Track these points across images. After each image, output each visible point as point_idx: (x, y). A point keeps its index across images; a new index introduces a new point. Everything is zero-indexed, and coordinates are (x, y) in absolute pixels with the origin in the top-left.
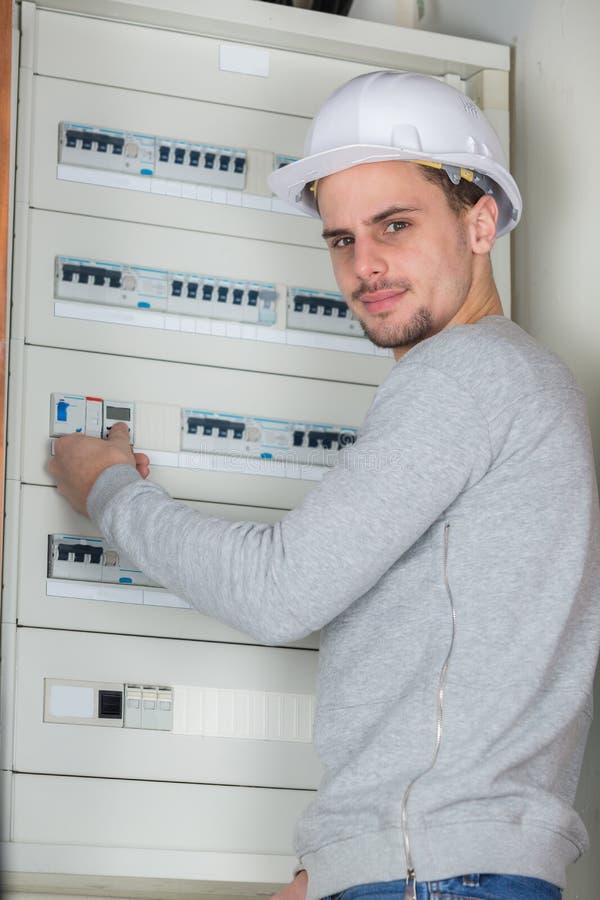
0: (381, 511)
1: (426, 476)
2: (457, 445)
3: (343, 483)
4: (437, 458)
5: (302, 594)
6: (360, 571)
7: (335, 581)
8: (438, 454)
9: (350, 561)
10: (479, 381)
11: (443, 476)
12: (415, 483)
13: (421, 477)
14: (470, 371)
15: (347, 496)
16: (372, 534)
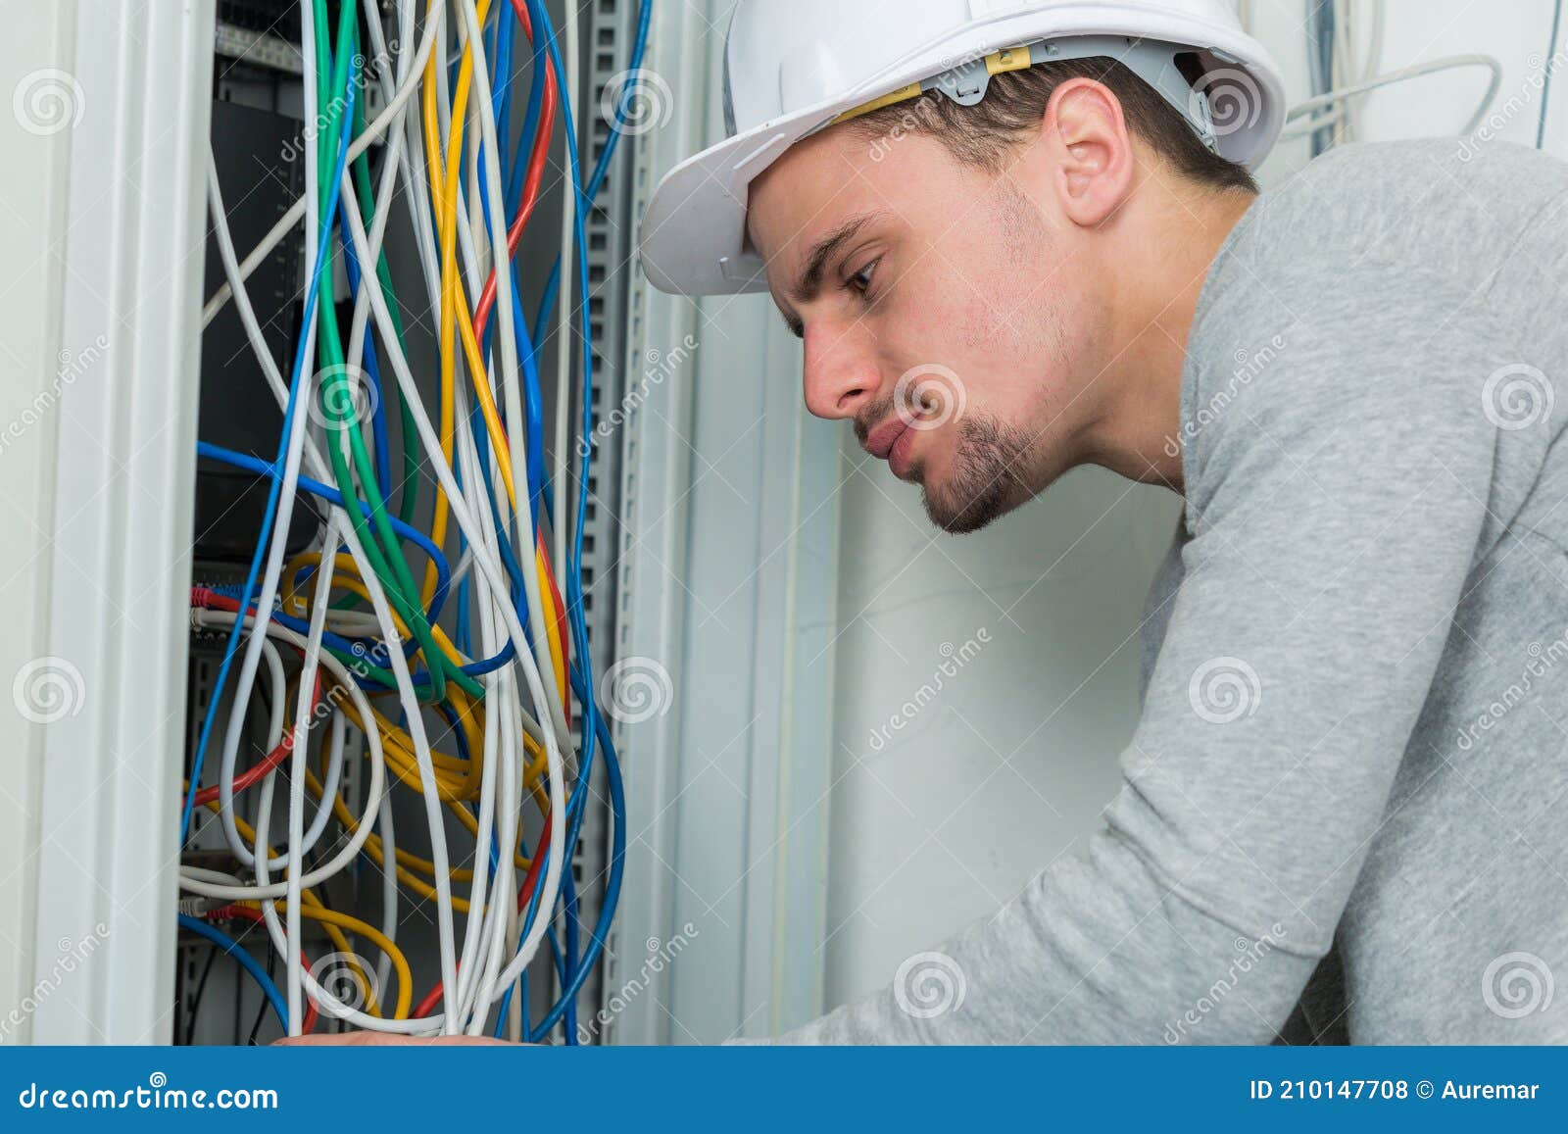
0: (1338, 616)
1: (1400, 486)
2: (1436, 380)
3: (1220, 609)
4: (1402, 435)
5: (1268, 894)
6: (1363, 771)
7: (1322, 824)
8: (1403, 424)
9: (1331, 762)
10: (1413, 229)
11: (1437, 463)
12: (1382, 513)
13: (1389, 494)
14: (1380, 219)
15: (1244, 629)
16: (1343, 677)
